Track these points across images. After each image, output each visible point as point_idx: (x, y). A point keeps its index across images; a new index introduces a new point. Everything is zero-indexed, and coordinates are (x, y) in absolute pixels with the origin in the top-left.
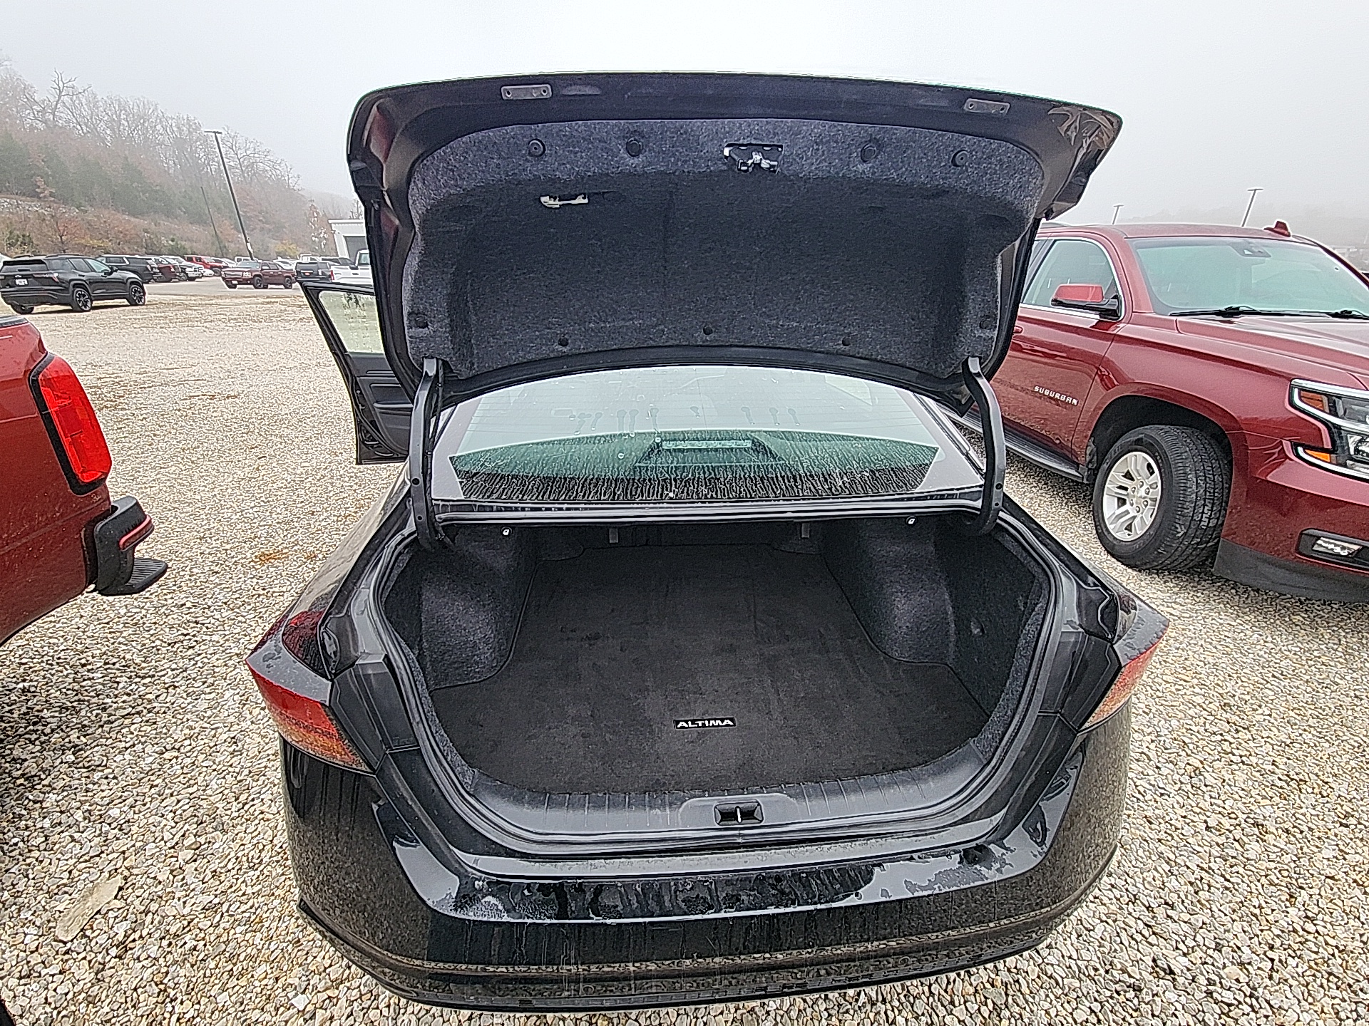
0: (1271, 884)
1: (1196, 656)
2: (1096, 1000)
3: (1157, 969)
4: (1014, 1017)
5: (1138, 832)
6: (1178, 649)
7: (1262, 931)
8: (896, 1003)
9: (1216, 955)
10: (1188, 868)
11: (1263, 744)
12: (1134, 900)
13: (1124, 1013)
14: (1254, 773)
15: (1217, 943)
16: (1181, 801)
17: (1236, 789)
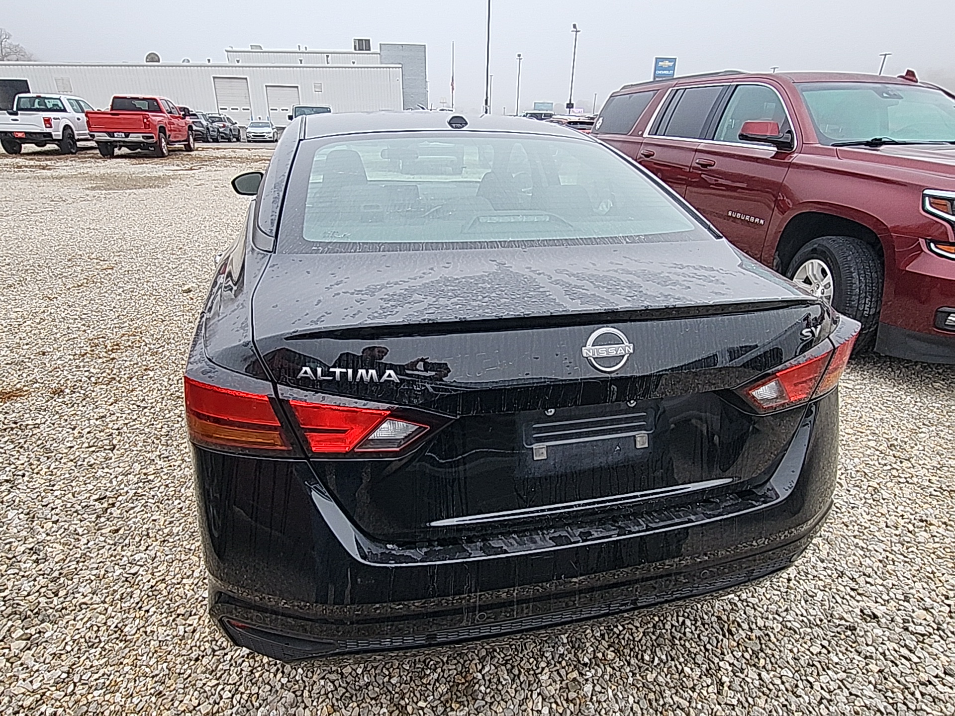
0: (938, 558)
1: (867, 414)
2: (824, 639)
3: (865, 616)
4: (768, 657)
5: (839, 533)
6: (854, 411)
7: (937, 587)
8: (682, 660)
9: (906, 604)
10: (877, 551)
11: (920, 469)
12: (842, 575)
13: (846, 645)
14: (916, 488)
15: (905, 597)
16: (867, 510)
17: (904, 499)
